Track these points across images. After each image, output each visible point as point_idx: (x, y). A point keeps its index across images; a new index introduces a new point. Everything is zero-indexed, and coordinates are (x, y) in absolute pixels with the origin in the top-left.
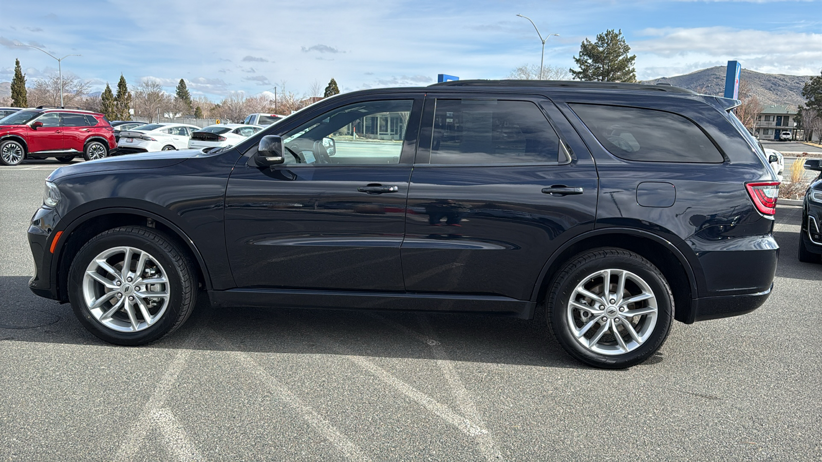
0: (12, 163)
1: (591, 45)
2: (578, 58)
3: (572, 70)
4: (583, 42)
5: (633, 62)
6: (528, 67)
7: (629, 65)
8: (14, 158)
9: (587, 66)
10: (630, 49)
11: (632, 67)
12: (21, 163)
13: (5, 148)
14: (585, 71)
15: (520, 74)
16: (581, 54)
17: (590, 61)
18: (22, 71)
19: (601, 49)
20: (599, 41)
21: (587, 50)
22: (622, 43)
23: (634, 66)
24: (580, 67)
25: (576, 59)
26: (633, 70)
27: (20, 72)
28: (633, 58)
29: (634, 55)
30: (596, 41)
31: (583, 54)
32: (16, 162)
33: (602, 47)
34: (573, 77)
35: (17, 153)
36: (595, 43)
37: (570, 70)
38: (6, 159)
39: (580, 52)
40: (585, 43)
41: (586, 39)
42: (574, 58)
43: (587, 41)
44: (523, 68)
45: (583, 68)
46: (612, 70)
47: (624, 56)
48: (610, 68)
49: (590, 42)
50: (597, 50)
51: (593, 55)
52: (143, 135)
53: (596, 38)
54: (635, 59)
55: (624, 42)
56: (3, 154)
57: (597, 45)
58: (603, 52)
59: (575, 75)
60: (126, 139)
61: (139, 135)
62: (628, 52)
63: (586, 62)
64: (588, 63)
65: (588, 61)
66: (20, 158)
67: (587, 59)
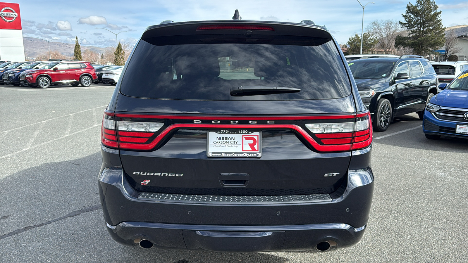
0: (44, 87)
1: (412, 6)
2: (405, 15)
3: (401, 22)
4: (408, 5)
5: (440, 15)
6: (378, 21)
7: (437, 17)
8: (45, 85)
9: (410, 19)
10: (438, 7)
11: (439, 18)
12: (49, 87)
13: (41, 80)
14: (409, 22)
15: (373, 26)
16: (407, 12)
17: (412, 16)
18: (79, 42)
19: (419, 8)
20: (418, 3)
21: (411, 9)
22: (433, 4)
23: (440, 18)
24: (406, 20)
25: (404, 15)
26: (440, 21)
27: (78, 43)
28: (440, 13)
29: (441, 11)
30: (416, 4)
31: (408, 12)
32: (46, 87)
33: (420, 7)
34: (401, 26)
35: (47, 82)
36: (416, 5)
37: (400, 22)
38: (41, 86)
39: (406, 11)
40: (409, 5)
41: (410, 3)
42: (402, 15)
43: (410, 4)
44: (375, 22)
45: (407, 20)
46: (426, 21)
47: (434, 12)
48: (425, 20)
49: (412, 5)
50: (416, 9)
51: (414, 12)
52: (112, 72)
53: (416, 2)
54: (441, 13)
55: (434, 3)
56: (40, 83)
57: (416, 6)
58: (420, 10)
59: (402, 25)
60: (105, 74)
61: (110, 72)
62: (437, 9)
63: (410, 17)
64: (411, 17)
65: (411, 16)
66: (48, 85)
67: (411, 15)
